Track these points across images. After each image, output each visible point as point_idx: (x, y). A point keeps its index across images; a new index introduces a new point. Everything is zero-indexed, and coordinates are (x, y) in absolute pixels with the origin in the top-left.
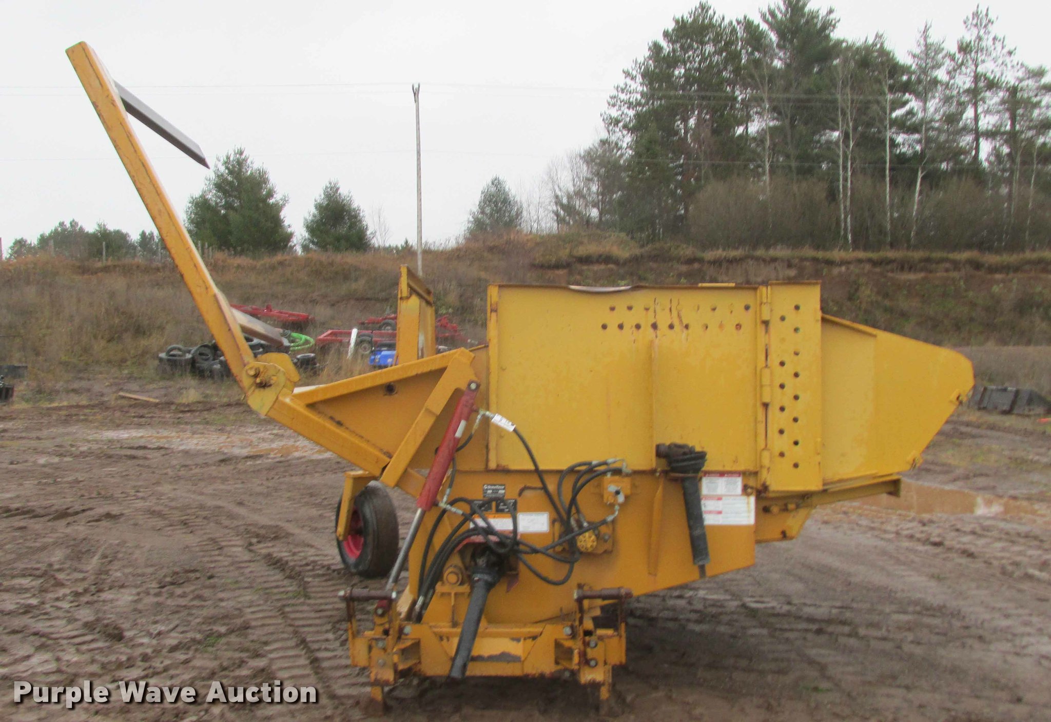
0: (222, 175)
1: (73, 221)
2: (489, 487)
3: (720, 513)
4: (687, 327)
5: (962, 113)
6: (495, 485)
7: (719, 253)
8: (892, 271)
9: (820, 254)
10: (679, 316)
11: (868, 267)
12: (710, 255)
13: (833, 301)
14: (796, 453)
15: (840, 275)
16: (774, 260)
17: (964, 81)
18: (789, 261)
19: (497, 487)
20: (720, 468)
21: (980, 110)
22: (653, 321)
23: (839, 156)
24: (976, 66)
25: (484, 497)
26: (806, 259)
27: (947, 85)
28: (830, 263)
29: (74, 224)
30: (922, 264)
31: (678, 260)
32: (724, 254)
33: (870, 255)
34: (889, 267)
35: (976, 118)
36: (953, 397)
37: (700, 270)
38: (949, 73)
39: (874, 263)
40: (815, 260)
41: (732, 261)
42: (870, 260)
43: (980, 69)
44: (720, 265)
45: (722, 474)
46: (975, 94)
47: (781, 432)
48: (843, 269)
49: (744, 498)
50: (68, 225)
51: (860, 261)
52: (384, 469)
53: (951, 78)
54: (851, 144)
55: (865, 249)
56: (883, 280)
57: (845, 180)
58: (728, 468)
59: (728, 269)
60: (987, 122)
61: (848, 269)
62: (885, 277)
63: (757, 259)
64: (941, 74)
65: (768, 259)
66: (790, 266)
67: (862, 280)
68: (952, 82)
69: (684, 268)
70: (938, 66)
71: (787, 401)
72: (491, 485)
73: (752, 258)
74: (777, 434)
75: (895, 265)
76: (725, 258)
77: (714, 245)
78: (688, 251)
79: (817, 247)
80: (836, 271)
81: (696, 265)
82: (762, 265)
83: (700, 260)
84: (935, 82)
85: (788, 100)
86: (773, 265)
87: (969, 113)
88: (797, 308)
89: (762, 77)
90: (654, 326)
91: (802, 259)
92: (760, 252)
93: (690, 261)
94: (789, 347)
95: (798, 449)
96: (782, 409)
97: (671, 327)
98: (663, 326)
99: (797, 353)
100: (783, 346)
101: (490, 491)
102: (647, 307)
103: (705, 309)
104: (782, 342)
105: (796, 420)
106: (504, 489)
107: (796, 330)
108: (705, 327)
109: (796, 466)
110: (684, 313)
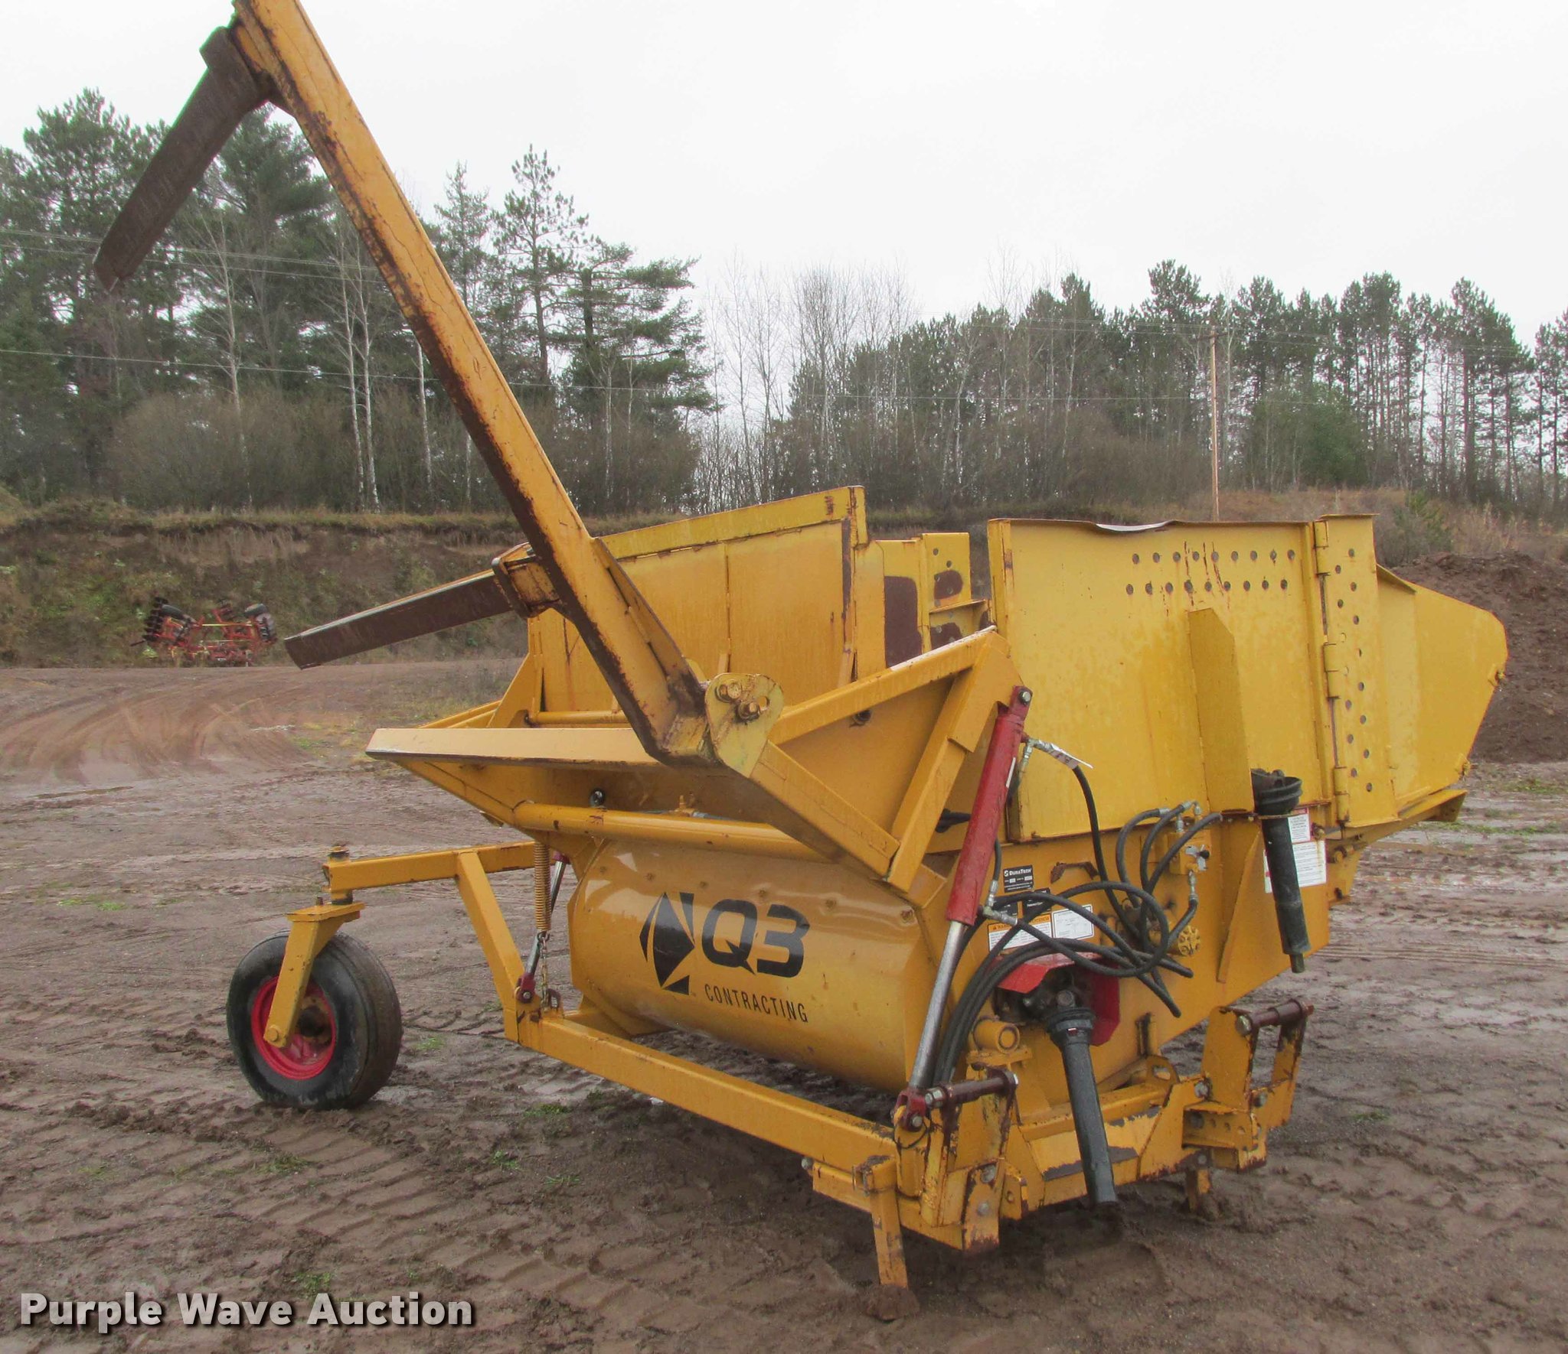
2: (1012, 873)
4: (1227, 586)
5: (519, 306)
6: (1018, 869)
7: (177, 516)
8: (455, 544)
9: (344, 518)
10: (1216, 572)
11: (419, 538)
12: (162, 519)
13: (372, 592)
14: (1367, 769)
15: (378, 551)
16: (272, 527)
17: (519, 258)
18: (295, 529)
19: (1023, 871)
21: (544, 302)
22: (1185, 579)
23: (348, 363)
24: (535, 236)
25: (1006, 890)
26: (323, 526)
27: (493, 261)
28: (360, 531)
30: (498, 532)
31: (107, 529)
32: (189, 518)
33: (419, 519)
34: (449, 537)
35: (539, 316)
37: (147, 546)
38: (496, 244)
39: (427, 531)
40: (336, 526)
41: (202, 530)
42: (421, 528)
43: (539, 242)
44: (183, 538)
46: (536, 279)
47: (1350, 739)
48: (382, 540)
49: (1315, 843)
51: (406, 528)
52: (892, 860)
53: (500, 253)
54: (368, 345)
55: (413, 509)
56: (442, 557)
57: (361, 401)
59: (196, 542)
60: (556, 322)
61: (389, 540)
62: (445, 553)
63: (244, 526)
64: (487, 245)
65: (261, 526)
66: (298, 537)
67: (414, 558)
68: (501, 257)
69: (118, 542)
70: (480, 232)
71: (1352, 694)
73: (234, 523)
74: (1346, 744)
75: (457, 534)
76: (190, 524)
77: (165, 502)
78: (121, 511)
79: (337, 507)
80: (371, 544)
81: (139, 538)
82: (253, 537)
83: (144, 529)
84: (478, 255)
85: (259, 265)
86: (270, 536)
87: (529, 307)
88: (1351, 554)
89: (215, 226)
90: (1188, 586)
91: (316, 526)
92: (246, 515)
93: (128, 530)
94: (1348, 612)
95: (1368, 761)
96: (1348, 704)
97: (1208, 587)
98: (1198, 585)
99: (1357, 620)
100: (1342, 611)
101: (1012, 881)
102: (1177, 557)
103: (1244, 556)
104: (1340, 604)
105: (1363, 719)
106: (1031, 874)
107: (1354, 587)
108: (1247, 586)
109: (1369, 788)
110: (1220, 564)
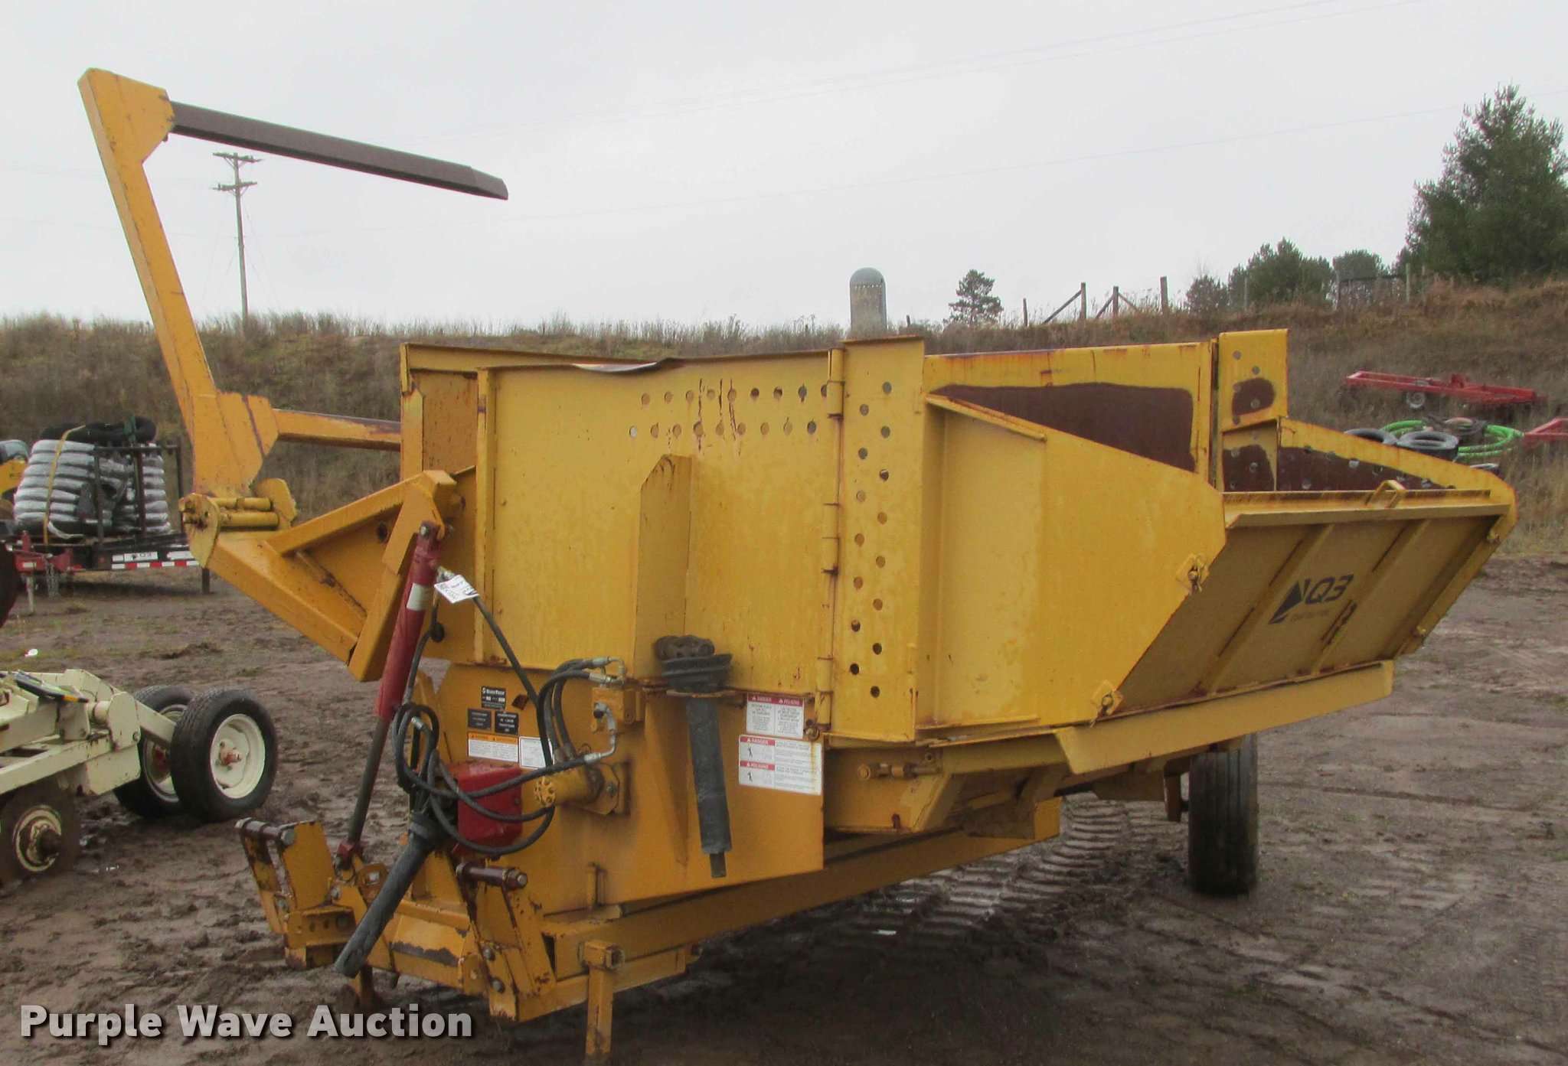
0: (1473, 141)
1: (1284, 241)
2: (488, 691)
3: (771, 767)
4: (741, 430)
6: (494, 689)
10: (731, 411)
14: (876, 668)
19: (497, 692)
20: (774, 689)
22: (695, 419)
25: (483, 706)
29: (1285, 247)
36: (1182, 570)
45: (776, 698)
47: (856, 628)
49: (808, 744)
50: (1275, 250)
52: (352, 652)
58: (785, 689)
71: (866, 569)
72: (491, 689)
74: (849, 631)
88: (887, 388)
90: (697, 429)
94: (874, 464)
95: (880, 658)
96: (858, 583)
97: (720, 429)
98: (708, 427)
99: (885, 476)
100: (864, 464)
101: (489, 698)
102: (689, 396)
103: (766, 394)
104: (863, 454)
105: (878, 604)
106: (504, 696)
107: (885, 432)
108: (764, 429)
109: (875, 692)
110: (737, 404)
